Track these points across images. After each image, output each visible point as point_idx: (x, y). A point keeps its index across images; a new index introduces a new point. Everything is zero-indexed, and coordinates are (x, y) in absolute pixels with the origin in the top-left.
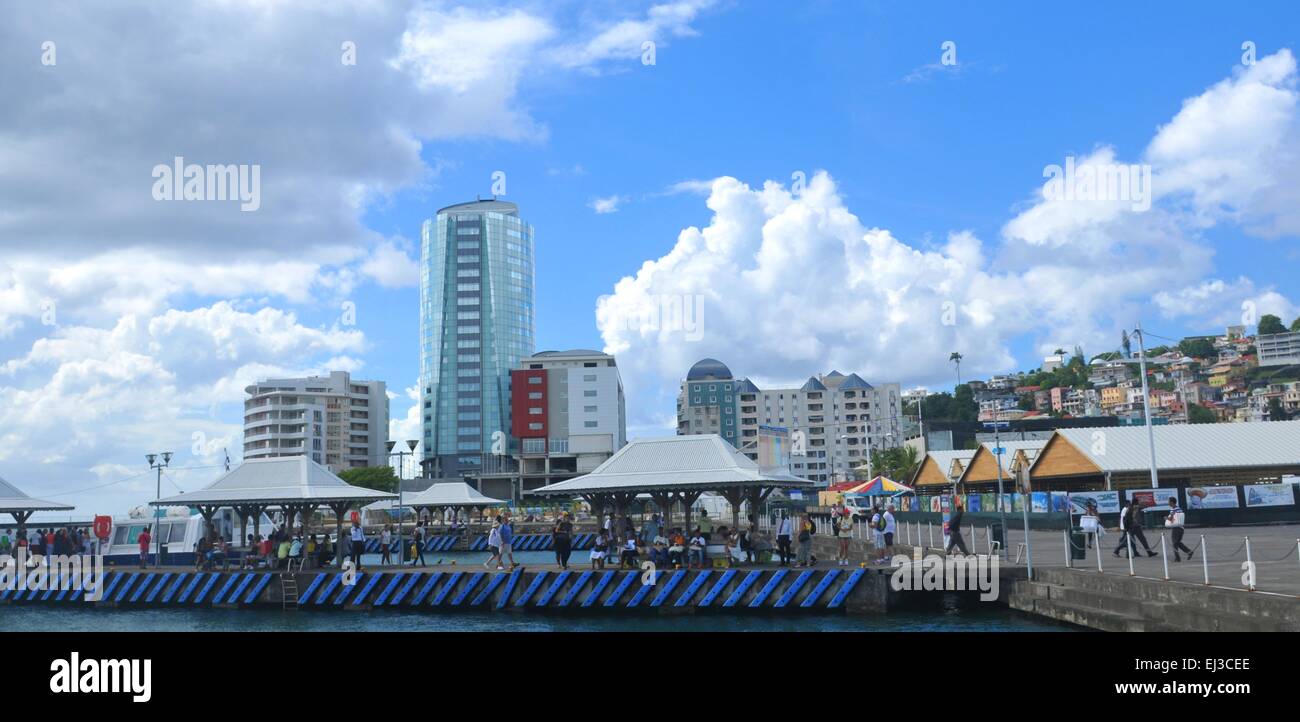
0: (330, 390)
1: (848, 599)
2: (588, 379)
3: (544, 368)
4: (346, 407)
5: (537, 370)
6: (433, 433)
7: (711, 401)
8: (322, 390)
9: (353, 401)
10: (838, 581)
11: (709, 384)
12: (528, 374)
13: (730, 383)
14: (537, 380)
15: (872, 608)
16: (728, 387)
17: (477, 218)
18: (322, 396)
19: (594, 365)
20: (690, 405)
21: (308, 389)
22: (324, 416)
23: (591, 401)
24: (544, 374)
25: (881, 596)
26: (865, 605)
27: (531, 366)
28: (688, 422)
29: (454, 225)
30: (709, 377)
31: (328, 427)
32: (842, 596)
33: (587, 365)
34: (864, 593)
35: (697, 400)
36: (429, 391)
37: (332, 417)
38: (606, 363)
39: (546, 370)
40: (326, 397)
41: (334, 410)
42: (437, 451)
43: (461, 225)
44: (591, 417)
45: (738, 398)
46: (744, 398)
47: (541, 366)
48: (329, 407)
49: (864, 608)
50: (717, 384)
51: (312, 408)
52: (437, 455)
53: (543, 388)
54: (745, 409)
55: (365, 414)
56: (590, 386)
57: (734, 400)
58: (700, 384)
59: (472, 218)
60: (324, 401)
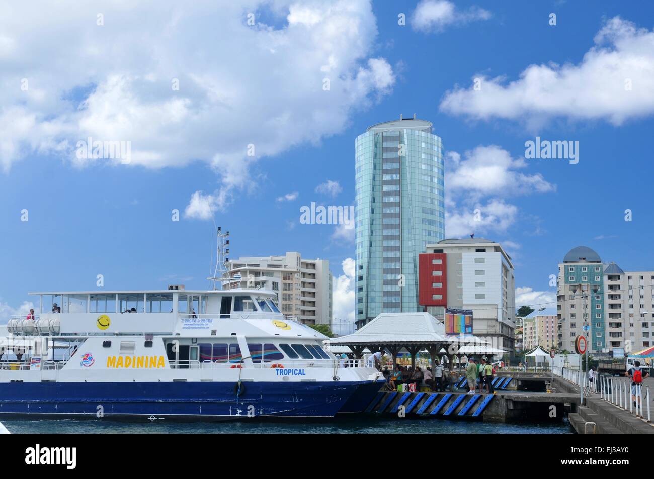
0: (285, 266)
1: (484, 413)
2: (478, 261)
3: (444, 252)
4: (297, 280)
5: (439, 252)
6: (364, 300)
7: (583, 280)
8: (279, 266)
9: (304, 275)
10: (479, 401)
11: (582, 266)
12: (432, 257)
13: (599, 266)
14: (439, 262)
15: (497, 418)
16: (597, 269)
17: (397, 134)
18: (279, 271)
19: (484, 251)
20: (566, 283)
21: (269, 266)
22: (280, 286)
23: (480, 278)
24: (444, 258)
25: (502, 411)
26: (494, 416)
27: (435, 251)
28: (564, 296)
29: (380, 139)
30: (583, 261)
31: (283, 294)
32: (480, 410)
33: (478, 251)
34: (493, 409)
35: (572, 279)
36: (361, 268)
37: (288, 287)
38: (493, 249)
39: (445, 254)
40: (282, 272)
41: (288, 282)
42: (367, 314)
43: (385, 139)
44: (480, 290)
45: (606, 278)
46: (610, 278)
47: (442, 251)
48: (284, 279)
49: (493, 417)
50: (587, 266)
51: (270, 280)
52: (367, 317)
53: (443, 268)
54: (611, 287)
55: (314, 285)
56: (479, 267)
57: (602, 279)
58: (574, 266)
59: (393, 134)
60: (281, 275)
